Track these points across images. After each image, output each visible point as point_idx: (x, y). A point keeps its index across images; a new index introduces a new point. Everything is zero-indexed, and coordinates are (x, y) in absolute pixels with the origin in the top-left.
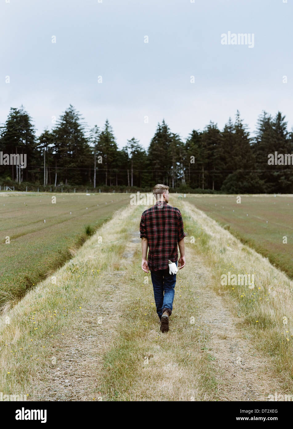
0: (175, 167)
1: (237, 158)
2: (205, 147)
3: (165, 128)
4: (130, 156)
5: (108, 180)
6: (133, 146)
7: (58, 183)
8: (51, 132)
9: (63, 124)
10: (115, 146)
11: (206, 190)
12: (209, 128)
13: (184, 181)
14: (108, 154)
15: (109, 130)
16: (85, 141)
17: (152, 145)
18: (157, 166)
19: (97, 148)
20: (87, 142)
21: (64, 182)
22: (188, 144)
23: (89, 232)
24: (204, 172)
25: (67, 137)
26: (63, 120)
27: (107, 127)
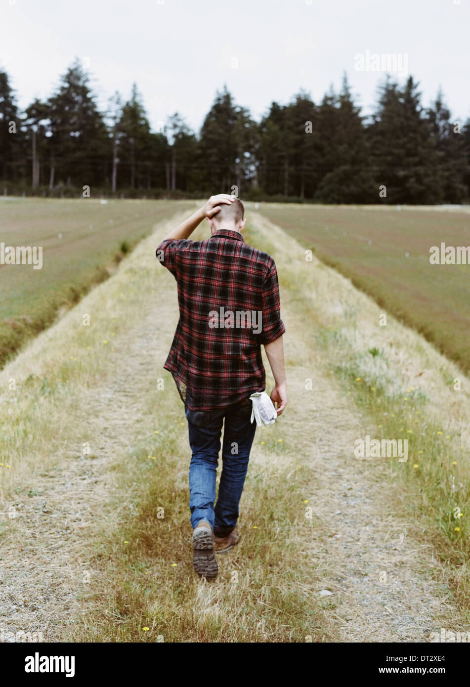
0: (242, 161)
1: (341, 148)
2: (290, 128)
3: (228, 98)
4: (171, 142)
5: (136, 179)
6: (175, 126)
7: (55, 183)
8: (44, 101)
9: (63, 89)
10: (147, 126)
11: (291, 198)
12: (299, 99)
13: (255, 183)
14: (135, 137)
15: (137, 99)
16: (98, 116)
17: (207, 124)
18: (214, 158)
19: (118, 128)
20: (101, 117)
21: (65, 181)
22: (264, 124)
23: (125, 250)
24: (288, 170)
25: (71, 108)
26: (65, 82)
27: (135, 95)
